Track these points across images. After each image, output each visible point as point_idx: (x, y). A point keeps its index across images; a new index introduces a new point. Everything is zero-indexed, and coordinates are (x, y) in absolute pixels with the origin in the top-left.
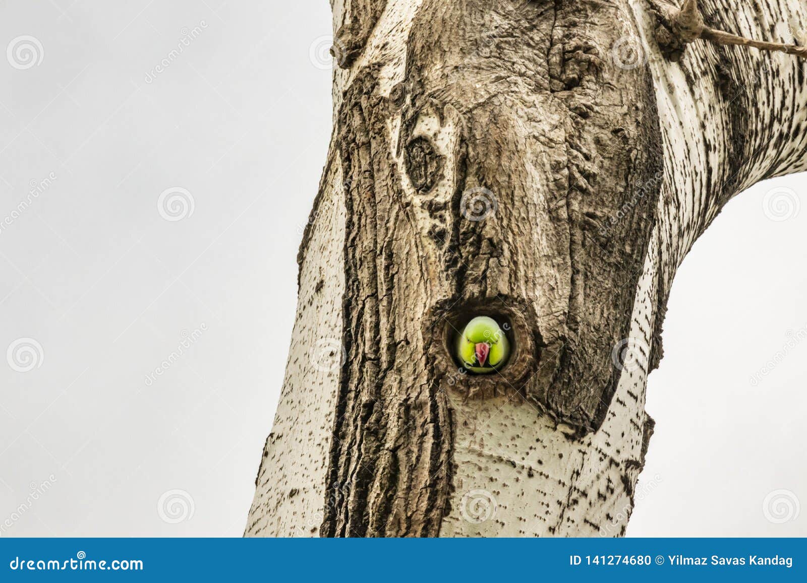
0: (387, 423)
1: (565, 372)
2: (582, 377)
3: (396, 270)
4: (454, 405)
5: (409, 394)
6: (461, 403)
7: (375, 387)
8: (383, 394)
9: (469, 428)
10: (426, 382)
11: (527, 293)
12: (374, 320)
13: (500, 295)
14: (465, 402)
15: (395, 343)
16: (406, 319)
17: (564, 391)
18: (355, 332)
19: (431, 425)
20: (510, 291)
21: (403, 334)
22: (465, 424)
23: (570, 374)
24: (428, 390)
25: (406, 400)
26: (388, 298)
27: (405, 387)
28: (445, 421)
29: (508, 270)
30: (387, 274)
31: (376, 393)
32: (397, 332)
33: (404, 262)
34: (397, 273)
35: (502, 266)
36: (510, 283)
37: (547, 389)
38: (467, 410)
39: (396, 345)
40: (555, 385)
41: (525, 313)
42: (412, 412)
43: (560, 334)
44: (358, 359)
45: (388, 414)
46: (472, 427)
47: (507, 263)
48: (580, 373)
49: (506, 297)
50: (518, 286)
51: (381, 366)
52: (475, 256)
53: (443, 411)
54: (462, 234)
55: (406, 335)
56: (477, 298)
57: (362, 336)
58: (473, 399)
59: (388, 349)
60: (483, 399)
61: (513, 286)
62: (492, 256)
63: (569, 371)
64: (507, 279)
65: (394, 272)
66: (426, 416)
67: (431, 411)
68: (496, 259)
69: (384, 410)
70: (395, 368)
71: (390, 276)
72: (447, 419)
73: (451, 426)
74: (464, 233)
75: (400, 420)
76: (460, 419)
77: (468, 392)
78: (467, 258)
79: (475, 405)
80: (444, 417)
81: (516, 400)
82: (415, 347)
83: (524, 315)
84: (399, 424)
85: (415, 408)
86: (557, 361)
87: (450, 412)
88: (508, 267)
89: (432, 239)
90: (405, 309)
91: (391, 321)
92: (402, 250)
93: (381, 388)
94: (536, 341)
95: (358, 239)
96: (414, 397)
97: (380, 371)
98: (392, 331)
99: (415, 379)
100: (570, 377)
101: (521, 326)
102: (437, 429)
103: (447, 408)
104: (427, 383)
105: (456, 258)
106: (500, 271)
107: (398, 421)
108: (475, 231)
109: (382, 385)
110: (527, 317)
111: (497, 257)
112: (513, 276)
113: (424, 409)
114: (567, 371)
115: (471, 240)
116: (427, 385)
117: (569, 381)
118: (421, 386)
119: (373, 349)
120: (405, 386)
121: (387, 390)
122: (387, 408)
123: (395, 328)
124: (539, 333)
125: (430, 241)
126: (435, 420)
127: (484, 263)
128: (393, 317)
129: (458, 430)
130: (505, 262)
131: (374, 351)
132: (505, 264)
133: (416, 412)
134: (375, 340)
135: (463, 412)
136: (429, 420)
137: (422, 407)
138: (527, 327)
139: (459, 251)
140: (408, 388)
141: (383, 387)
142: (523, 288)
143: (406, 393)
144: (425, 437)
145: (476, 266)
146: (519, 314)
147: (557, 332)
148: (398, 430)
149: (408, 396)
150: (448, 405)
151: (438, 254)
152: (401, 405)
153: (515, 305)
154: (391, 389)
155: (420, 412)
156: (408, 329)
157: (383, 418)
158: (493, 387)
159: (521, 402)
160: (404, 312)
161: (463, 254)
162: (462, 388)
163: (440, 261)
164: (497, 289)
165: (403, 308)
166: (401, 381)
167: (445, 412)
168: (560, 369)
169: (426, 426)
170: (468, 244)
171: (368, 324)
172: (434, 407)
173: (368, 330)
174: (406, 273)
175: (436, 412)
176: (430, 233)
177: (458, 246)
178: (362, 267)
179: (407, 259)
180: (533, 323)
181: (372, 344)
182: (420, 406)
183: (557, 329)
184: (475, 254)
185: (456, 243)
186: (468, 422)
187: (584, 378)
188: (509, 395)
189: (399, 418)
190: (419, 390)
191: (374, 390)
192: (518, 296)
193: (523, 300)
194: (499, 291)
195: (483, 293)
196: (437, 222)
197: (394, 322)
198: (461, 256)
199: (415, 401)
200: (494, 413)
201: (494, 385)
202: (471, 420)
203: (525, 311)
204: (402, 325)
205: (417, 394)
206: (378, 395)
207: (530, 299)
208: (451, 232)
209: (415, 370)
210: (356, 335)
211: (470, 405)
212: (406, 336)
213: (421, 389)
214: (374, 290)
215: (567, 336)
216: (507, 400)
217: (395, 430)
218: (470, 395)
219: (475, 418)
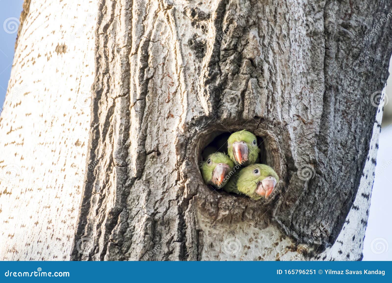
0: (132, 236)
1: (311, 195)
2: (326, 196)
3: (152, 74)
4: (202, 226)
5: (157, 208)
6: (209, 225)
7: (122, 195)
8: (129, 203)
9: (215, 250)
10: (175, 198)
11: (282, 116)
12: (124, 123)
13: (257, 117)
14: (213, 224)
15: (146, 152)
16: (159, 128)
17: (309, 212)
18: (104, 130)
19: (178, 244)
20: (266, 114)
21: (155, 143)
22: (211, 246)
23: (316, 196)
24: (176, 207)
25: (154, 215)
26: (142, 103)
27: (153, 201)
28: (192, 242)
29: (266, 91)
30: (142, 77)
31: (122, 202)
32: (148, 140)
33: (160, 67)
34: (152, 77)
35: (261, 87)
36: (267, 105)
37: (292, 212)
38: (214, 231)
39: (146, 154)
40: (300, 207)
41: (279, 137)
42: (159, 228)
43: (311, 158)
44: (105, 160)
45: (134, 227)
46: (217, 249)
47: (266, 84)
48: (324, 193)
49: (262, 119)
50: (274, 107)
51: (129, 173)
52: (234, 75)
53: (192, 232)
54: (223, 50)
55: (158, 145)
56: (235, 118)
57: (111, 137)
58: (222, 221)
59: (139, 158)
60: (231, 222)
61: (269, 108)
62: (251, 77)
63: (315, 193)
64: (264, 100)
65: (149, 76)
66: (173, 233)
67: (178, 229)
68: (255, 79)
69: (129, 221)
70: (144, 178)
71: (145, 79)
72: (195, 240)
73: (198, 247)
74: (225, 50)
75: (147, 236)
76: (207, 240)
77: (217, 215)
78: (227, 75)
79: (223, 227)
80: (192, 239)
81: (262, 223)
82: (166, 159)
83: (279, 139)
84: (146, 239)
85: (162, 224)
86: (306, 185)
87: (198, 233)
88: (267, 88)
89: (192, 48)
90: (158, 117)
91: (143, 128)
92: (159, 53)
93: (128, 196)
94: (287, 165)
95: (111, 28)
96: (163, 212)
97: (127, 179)
98: (143, 140)
99: (164, 193)
100: (315, 198)
101: (275, 150)
102: (183, 248)
103: (195, 228)
104: (177, 199)
105: (216, 74)
106: (258, 92)
107: (144, 237)
108: (237, 48)
109: (129, 193)
110: (282, 141)
111: (256, 77)
112: (271, 97)
113: (171, 225)
114: (313, 194)
115: (232, 57)
116: (176, 202)
117: (314, 203)
118: (170, 201)
119: (121, 154)
120: (153, 199)
121: (134, 200)
122: (133, 218)
123: (146, 136)
124: (292, 158)
125: (190, 51)
126: (182, 238)
127: (244, 83)
128: (146, 124)
129: (204, 252)
130: (264, 84)
131: (122, 156)
132: (264, 86)
133: (163, 228)
134: (124, 144)
135: (210, 234)
136: (175, 238)
137: (169, 223)
138: (280, 151)
139: (219, 67)
140: (156, 202)
141: (130, 196)
142: (279, 110)
143: (154, 207)
144: (170, 256)
145: (236, 85)
146: (274, 136)
147: (308, 155)
148: (144, 247)
149: (155, 210)
150: (197, 226)
151: (197, 66)
152: (148, 219)
153: (271, 128)
154: (138, 200)
155: (167, 228)
156: (160, 139)
157: (128, 229)
158: (242, 211)
159: (266, 225)
160: (157, 120)
161: (223, 71)
162: (212, 210)
163: (199, 74)
164: (254, 111)
165: (156, 116)
166: (149, 193)
167: (193, 233)
168: (307, 192)
169: (172, 244)
170: (228, 61)
171: (118, 125)
172: (182, 226)
173: (118, 132)
174: (162, 79)
175: (183, 231)
176: (190, 42)
177: (218, 62)
178: (113, 61)
179: (164, 64)
180: (286, 147)
181: (121, 149)
182: (167, 223)
183: (308, 153)
184: (236, 73)
185: (217, 59)
186: (214, 244)
187: (328, 196)
188: (256, 219)
189: (146, 234)
190: (168, 206)
191: (120, 199)
192: (274, 119)
193: (279, 123)
194: (256, 114)
195: (240, 113)
196: (199, 31)
197: (146, 129)
198: (221, 73)
199: (163, 217)
200: (240, 235)
201: (243, 209)
202: (217, 243)
203: (279, 134)
204: (154, 134)
205: (165, 210)
206: (124, 204)
207: (285, 122)
208: (213, 47)
209: (164, 184)
210: (105, 133)
211: (218, 227)
212: (157, 147)
213: (169, 204)
214: (126, 90)
215: (317, 160)
216: (252, 223)
217: (141, 246)
218: (219, 218)
219: (222, 240)
